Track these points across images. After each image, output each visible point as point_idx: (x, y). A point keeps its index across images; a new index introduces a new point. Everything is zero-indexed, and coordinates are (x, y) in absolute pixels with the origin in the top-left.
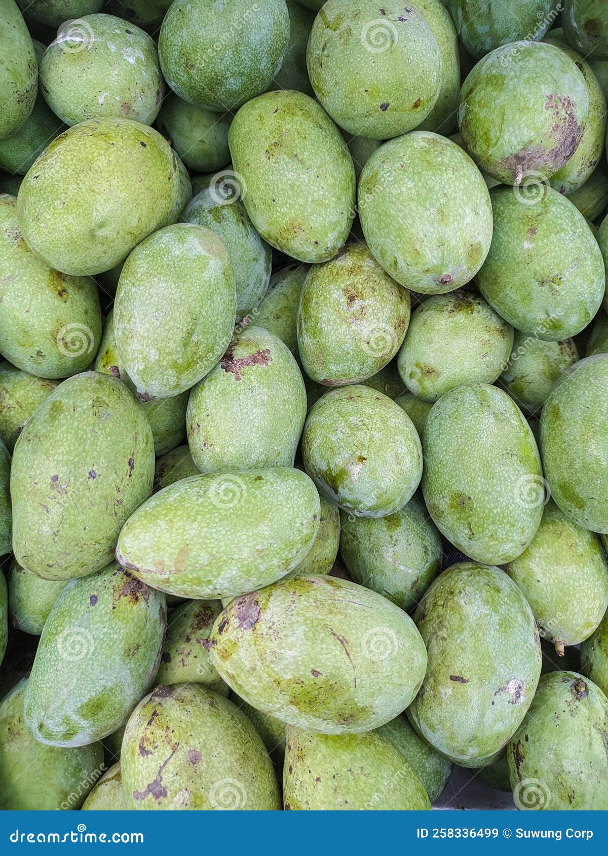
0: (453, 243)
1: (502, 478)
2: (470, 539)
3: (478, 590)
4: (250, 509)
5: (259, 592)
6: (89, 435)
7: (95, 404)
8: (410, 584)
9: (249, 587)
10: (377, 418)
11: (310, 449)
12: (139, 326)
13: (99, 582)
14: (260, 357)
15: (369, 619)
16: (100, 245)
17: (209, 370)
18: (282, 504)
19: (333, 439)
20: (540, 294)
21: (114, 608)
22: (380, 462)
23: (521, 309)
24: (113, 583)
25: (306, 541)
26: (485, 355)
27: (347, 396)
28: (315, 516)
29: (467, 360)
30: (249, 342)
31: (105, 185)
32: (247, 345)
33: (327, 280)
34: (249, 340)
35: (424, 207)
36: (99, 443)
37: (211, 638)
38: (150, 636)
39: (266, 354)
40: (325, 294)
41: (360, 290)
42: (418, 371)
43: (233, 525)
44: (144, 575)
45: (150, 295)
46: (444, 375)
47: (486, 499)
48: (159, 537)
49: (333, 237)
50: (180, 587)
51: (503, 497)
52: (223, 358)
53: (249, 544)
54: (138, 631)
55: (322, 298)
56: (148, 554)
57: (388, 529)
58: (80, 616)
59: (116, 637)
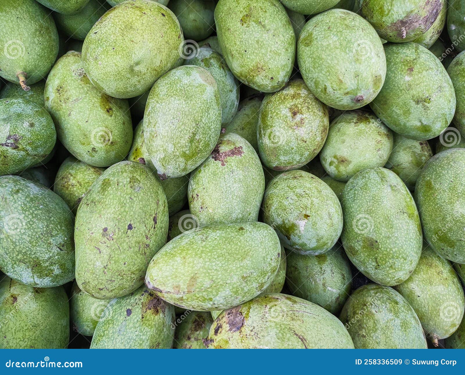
0: (364, 75)
1: (398, 228)
2: (376, 268)
3: (383, 303)
4: (238, 249)
5: (241, 306)
6: (128, 201)
7: (132, 181)
8: (334, 299)
9: (237, 302)
10: (314, 190)
11: (269, 211)
12: (162, 128)
13: (132, 300)
14: (236, 151)
15: (318, 323)
16: (136, 76)
17: (205, 159)
18: (258, 246)
19: (286, 204)
20: (416, 110)
21: (143, 318)
22: (319, 218)
23: (402, 120)
24: (142, 301)
25: (274, 271)
26: (379, 150)
27: (292, 176)
28: (279, 254)
29: (368, 153)
30: (229, 142)
31: (140, 38)
32: (228, 144)
33: (278, 102)
34: (229, 141)
35: (345, 52)
36: (134, 206)
37: (209, 338)
38: (166, 337)
39: (240, 149)
40: (276, 111)
41: (300, 108)
42: (335, 160)
43: (226, 260)
44: (166, 295)
45: (168, 108)
46: (353, 163)
47: (388, 241)
48: (176, 269)
49: (282, 76)
50: (190, 303)
51: (399, 240)
52: (213, 152)
53: (238, 273)
54: (159, 333)
55: (275, 114)
56: (168, 280)
57: (319, 263)
58: (120, 324)
59: (144, 337)
